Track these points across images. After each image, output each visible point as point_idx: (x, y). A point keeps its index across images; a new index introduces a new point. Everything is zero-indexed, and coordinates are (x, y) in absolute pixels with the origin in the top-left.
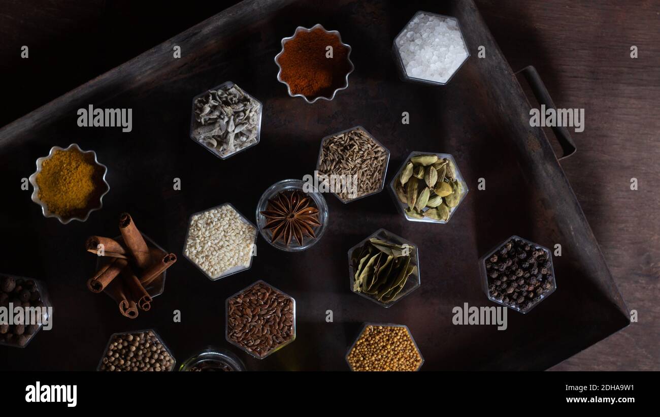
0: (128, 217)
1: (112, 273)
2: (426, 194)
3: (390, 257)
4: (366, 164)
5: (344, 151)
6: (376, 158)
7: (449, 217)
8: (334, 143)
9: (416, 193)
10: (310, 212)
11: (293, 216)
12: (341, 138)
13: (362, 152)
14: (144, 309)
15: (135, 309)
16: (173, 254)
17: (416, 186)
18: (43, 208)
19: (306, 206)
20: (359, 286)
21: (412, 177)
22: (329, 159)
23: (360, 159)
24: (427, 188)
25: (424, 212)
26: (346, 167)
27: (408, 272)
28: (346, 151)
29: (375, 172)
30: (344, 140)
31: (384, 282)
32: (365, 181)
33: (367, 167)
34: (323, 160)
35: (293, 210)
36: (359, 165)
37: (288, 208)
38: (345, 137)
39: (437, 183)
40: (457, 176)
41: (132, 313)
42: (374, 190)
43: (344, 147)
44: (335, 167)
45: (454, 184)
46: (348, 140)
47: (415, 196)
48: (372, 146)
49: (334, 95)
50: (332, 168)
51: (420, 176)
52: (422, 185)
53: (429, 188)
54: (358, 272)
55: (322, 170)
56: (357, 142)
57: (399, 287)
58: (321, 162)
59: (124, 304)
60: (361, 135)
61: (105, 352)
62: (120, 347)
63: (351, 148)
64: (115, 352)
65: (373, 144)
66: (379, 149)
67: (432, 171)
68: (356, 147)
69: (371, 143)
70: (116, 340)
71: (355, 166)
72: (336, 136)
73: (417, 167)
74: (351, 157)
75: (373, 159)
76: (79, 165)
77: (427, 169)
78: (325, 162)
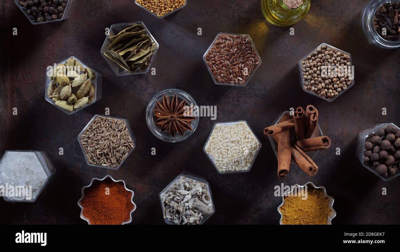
0: (280, 174)
1: (310, 143)
2: (75, 83)
3: (122, 54)
4: (97, 138)
5: (107, 154)
6: (89, 138)
7: (69, 60)
8: (111, 162)
9: (82, 88)
10: (159, 114)
11: (172, 117)
12: (105, 163)
13: (96, 147)
14: (302, 110)
15: (308, 111)
16: (265, 133)
17: (79, 91)
18: (332, 205)
19: (160, 119)
20: (152, 47)
21: (78, 99)
22: (120, 154)
23: (99, 143)
24: (73, 86)
25: (84, 72)
26: (111, 143)
27: (116, 38)
28: (106, 153)
29: (95, 129)
30: (104, 161)
31: (135, 40)
32: (104, 127)
33: (98, 136)
34: (125, 155)
35: (169, 121)
36: (103, 139)
37: (172, 124)
38: (102, 162)
39: (64, 86)
40: (49, 82)
41: (311, 109)
42: (101, 118)
43: (106, 156)
44: (119, 147)
45: (54, 79)
46: (101, 159)
47: (84, 85)
48: (87, 147)
49: (105, 178)
50: (121, 147)
51: (73, 96)
52: (75, 90)
53: (71, 86)
54: (148, 56)
55: (129, 149)
56: (95, 155)
57: (126, 31)
58: (126, 155)
59: (314, 118)
60: (91, 158)
61: (342, 93)
62: (331, 91)
63: (102, 154)
64: (336, 89)
65: (86, 148)
66: (84, 143)
67: (63, 96)
68: (98, 153)
69: (87, 149)
70: (331, 97)
71: (105, 140)
72: (107, 166)
73: (73, 103)
74: (104, 148)
75: (91, 139)
76: (294, 220)
77: (66, 99)
78: (124, 154)
